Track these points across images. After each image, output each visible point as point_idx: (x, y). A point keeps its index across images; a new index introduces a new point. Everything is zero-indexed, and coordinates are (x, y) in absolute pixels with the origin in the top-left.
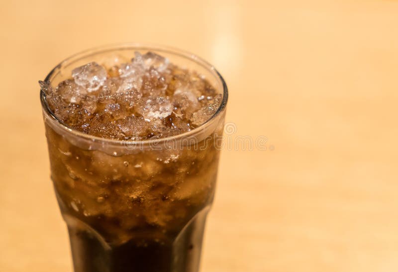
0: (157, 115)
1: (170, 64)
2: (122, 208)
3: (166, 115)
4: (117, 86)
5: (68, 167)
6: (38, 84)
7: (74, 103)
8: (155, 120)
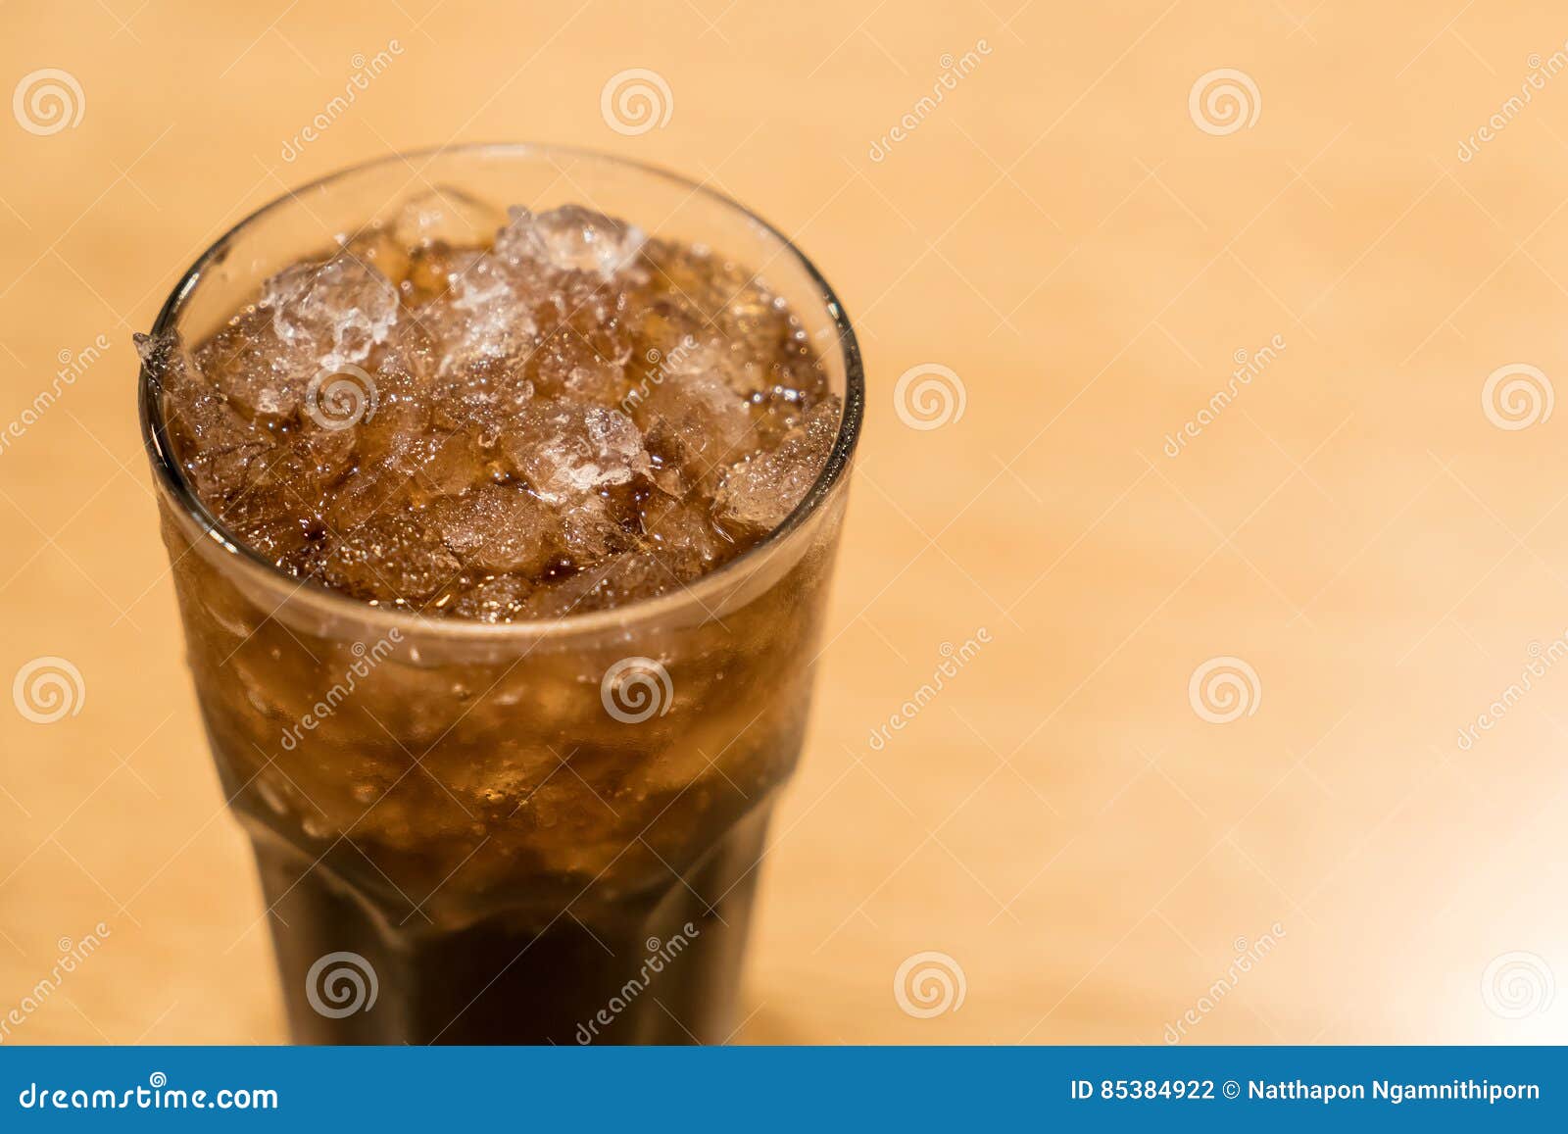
0: (587, 478)
1: (653, 243)
2: (445, 824)
3: (621, 476)
4: (438, 349)
5: (244, 672)
6: (132, 344)
7: (272, 417)
8: (579, 498)
